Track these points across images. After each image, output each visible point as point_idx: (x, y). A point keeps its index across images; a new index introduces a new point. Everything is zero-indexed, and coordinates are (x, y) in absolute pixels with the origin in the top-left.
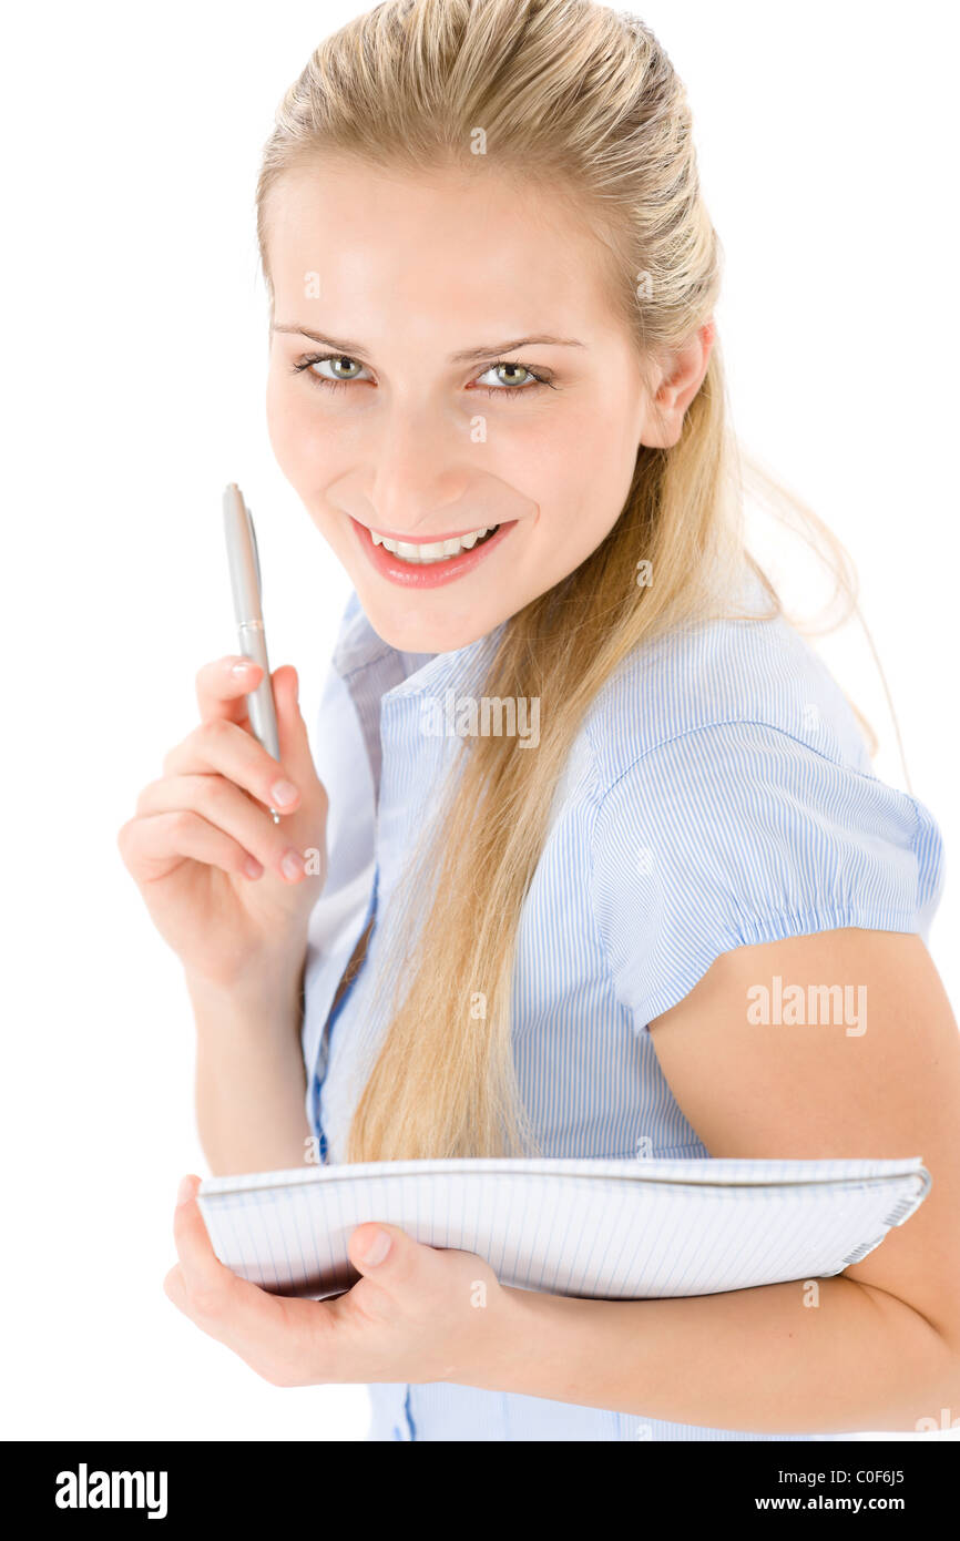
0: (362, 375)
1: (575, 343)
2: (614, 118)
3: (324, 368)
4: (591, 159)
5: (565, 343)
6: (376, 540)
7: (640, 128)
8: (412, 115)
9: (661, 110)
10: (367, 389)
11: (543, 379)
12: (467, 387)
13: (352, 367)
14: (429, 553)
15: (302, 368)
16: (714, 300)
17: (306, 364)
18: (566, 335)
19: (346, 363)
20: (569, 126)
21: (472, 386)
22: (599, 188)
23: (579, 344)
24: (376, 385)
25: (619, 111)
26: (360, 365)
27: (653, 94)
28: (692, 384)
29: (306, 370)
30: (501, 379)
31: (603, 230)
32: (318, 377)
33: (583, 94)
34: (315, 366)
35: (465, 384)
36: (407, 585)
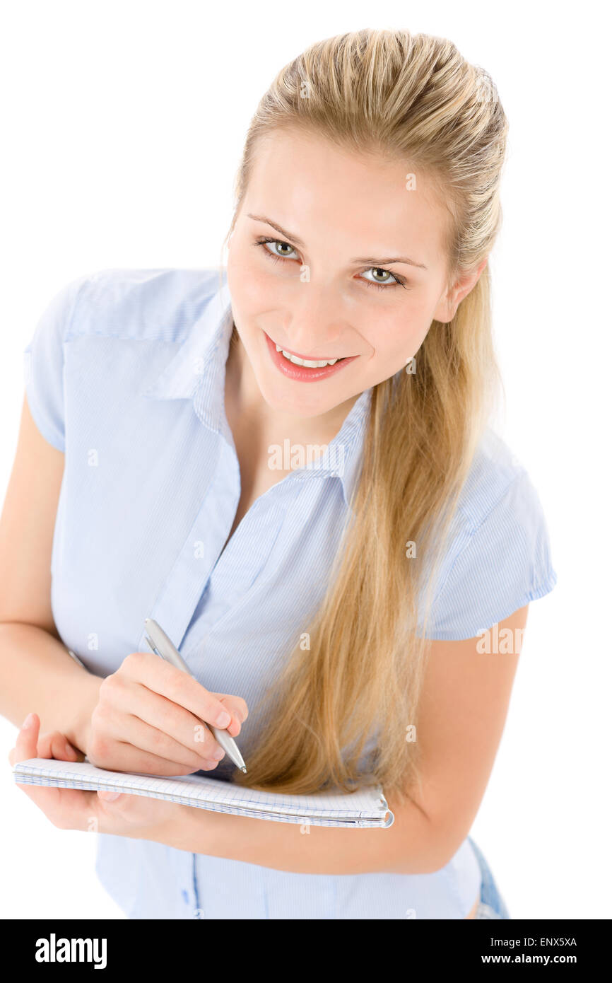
0: (293, 255)
1: (422, 266)
2: (470, 142)
3: (272, 246)
4: (455, 164)
5: (417, 266)
6: (278, 349)
7: (484, 148)
8: (360, 118)
9: (496, 138)
10: (296, 265)
11: (400, 281)
12: (355, 277)
13: (289, 249)
14: (308, 364)
15: (260, 243)
16: (492, 245)
17: (263, 242)
18: (419, 261)
19: (285, 246)
20: (447, 143)
21: (358, 277)
22: (455, 182)
23: (424, 267)
24: (302, 264)
25: (474, 138)
26: (294, 249)
27: (493, 129)
28: (467, 288)
29: (261, 245)
30: (375, 277)
31: (451, 204)
32: (267, 250)
33: (458, 125)
34: (268, 244)
35: (354, 275)
36: (292, 378)
